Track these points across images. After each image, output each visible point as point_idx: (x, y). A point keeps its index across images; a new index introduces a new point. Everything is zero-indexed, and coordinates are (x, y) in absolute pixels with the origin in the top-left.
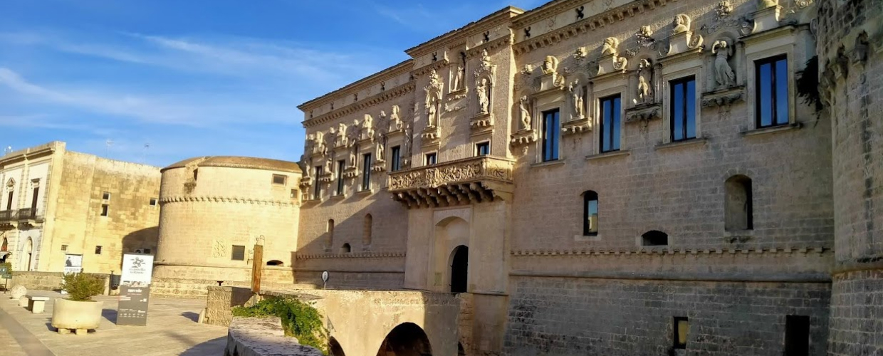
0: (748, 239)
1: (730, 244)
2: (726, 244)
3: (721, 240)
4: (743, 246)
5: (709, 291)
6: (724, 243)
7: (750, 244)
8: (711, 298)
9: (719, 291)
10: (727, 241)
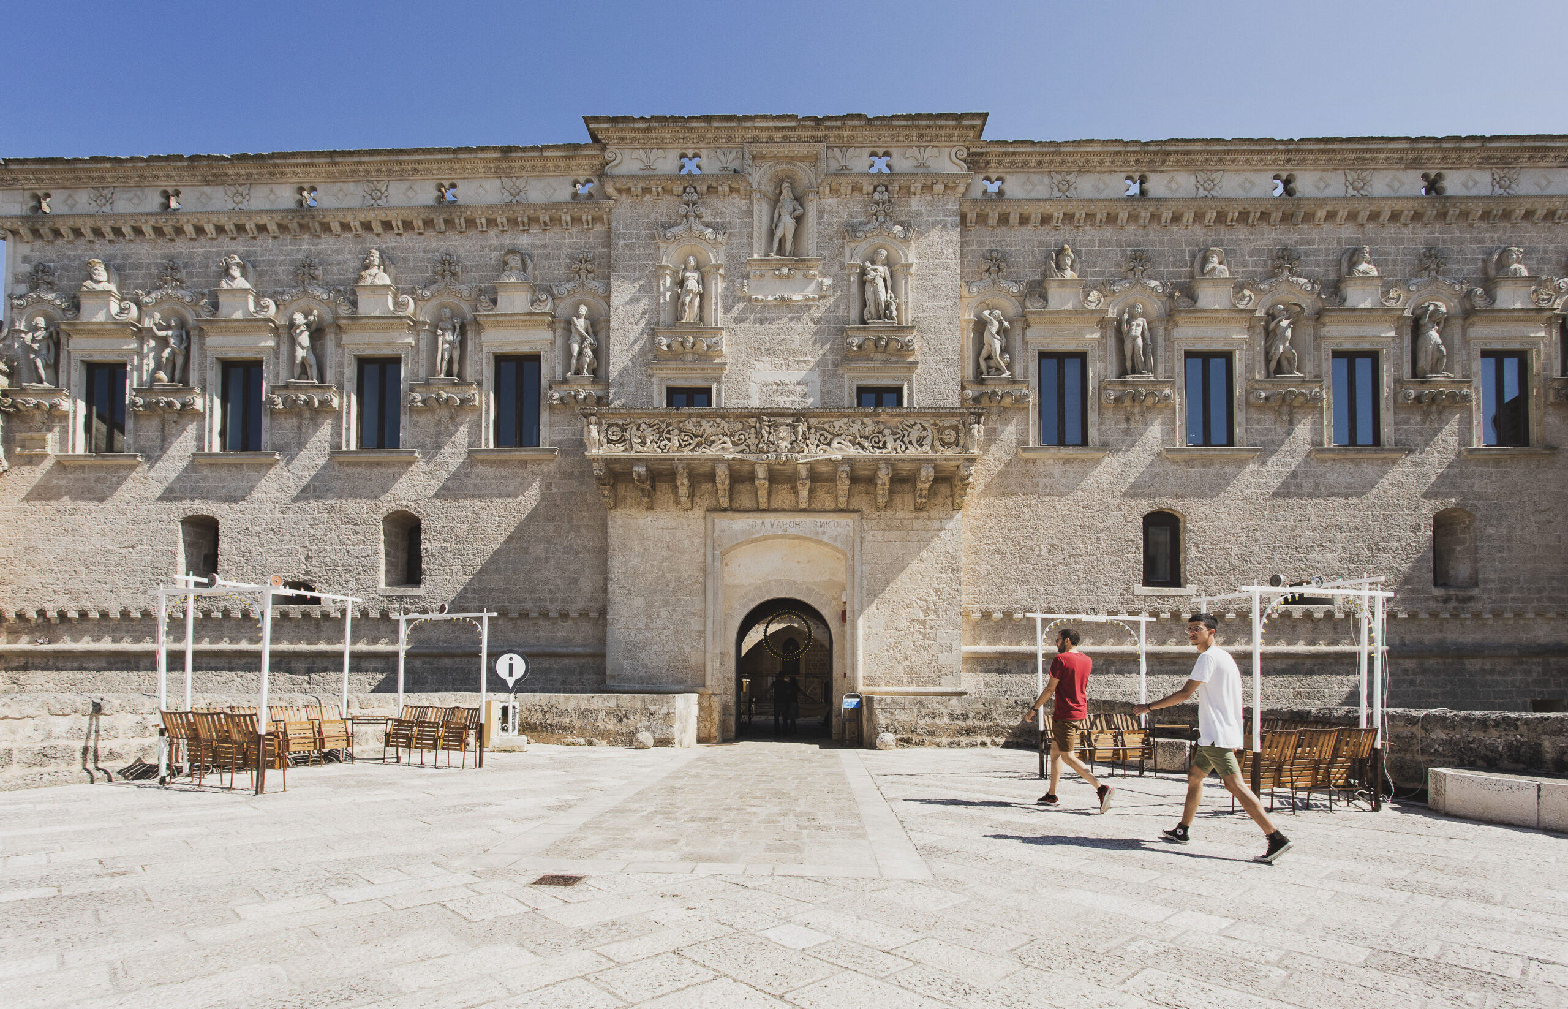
0: (1470, 599)
1: (1441, 605)
2: (1435, 605)
3: (1427, 599)
4: (1463, 608)
5: (1406, 671)
6: (1433, 604)
7: (1472, 606)
8: (1412, 682)
9: (1424, 671)
10: (1437, 601)
